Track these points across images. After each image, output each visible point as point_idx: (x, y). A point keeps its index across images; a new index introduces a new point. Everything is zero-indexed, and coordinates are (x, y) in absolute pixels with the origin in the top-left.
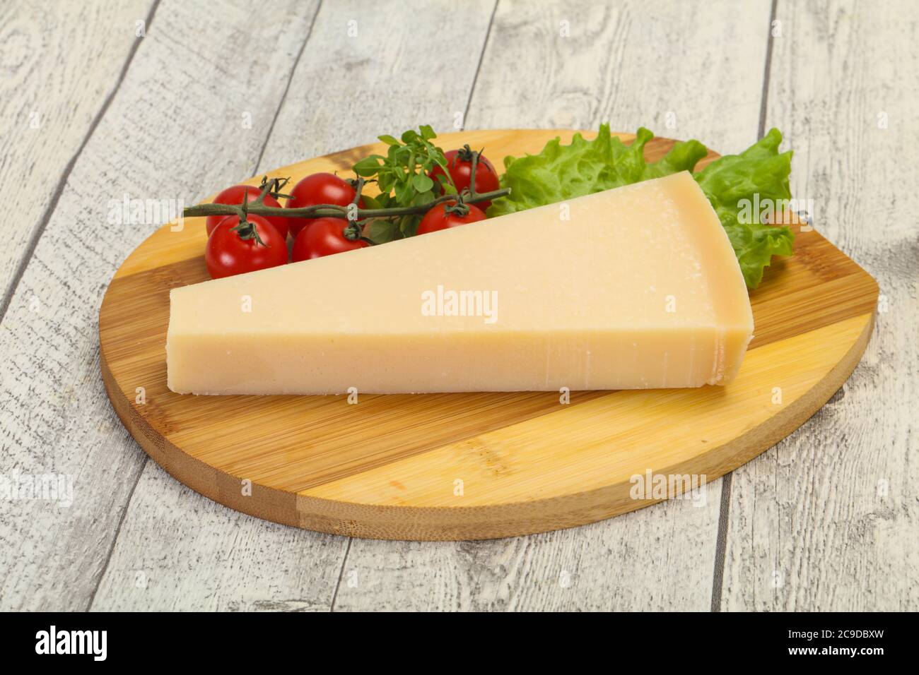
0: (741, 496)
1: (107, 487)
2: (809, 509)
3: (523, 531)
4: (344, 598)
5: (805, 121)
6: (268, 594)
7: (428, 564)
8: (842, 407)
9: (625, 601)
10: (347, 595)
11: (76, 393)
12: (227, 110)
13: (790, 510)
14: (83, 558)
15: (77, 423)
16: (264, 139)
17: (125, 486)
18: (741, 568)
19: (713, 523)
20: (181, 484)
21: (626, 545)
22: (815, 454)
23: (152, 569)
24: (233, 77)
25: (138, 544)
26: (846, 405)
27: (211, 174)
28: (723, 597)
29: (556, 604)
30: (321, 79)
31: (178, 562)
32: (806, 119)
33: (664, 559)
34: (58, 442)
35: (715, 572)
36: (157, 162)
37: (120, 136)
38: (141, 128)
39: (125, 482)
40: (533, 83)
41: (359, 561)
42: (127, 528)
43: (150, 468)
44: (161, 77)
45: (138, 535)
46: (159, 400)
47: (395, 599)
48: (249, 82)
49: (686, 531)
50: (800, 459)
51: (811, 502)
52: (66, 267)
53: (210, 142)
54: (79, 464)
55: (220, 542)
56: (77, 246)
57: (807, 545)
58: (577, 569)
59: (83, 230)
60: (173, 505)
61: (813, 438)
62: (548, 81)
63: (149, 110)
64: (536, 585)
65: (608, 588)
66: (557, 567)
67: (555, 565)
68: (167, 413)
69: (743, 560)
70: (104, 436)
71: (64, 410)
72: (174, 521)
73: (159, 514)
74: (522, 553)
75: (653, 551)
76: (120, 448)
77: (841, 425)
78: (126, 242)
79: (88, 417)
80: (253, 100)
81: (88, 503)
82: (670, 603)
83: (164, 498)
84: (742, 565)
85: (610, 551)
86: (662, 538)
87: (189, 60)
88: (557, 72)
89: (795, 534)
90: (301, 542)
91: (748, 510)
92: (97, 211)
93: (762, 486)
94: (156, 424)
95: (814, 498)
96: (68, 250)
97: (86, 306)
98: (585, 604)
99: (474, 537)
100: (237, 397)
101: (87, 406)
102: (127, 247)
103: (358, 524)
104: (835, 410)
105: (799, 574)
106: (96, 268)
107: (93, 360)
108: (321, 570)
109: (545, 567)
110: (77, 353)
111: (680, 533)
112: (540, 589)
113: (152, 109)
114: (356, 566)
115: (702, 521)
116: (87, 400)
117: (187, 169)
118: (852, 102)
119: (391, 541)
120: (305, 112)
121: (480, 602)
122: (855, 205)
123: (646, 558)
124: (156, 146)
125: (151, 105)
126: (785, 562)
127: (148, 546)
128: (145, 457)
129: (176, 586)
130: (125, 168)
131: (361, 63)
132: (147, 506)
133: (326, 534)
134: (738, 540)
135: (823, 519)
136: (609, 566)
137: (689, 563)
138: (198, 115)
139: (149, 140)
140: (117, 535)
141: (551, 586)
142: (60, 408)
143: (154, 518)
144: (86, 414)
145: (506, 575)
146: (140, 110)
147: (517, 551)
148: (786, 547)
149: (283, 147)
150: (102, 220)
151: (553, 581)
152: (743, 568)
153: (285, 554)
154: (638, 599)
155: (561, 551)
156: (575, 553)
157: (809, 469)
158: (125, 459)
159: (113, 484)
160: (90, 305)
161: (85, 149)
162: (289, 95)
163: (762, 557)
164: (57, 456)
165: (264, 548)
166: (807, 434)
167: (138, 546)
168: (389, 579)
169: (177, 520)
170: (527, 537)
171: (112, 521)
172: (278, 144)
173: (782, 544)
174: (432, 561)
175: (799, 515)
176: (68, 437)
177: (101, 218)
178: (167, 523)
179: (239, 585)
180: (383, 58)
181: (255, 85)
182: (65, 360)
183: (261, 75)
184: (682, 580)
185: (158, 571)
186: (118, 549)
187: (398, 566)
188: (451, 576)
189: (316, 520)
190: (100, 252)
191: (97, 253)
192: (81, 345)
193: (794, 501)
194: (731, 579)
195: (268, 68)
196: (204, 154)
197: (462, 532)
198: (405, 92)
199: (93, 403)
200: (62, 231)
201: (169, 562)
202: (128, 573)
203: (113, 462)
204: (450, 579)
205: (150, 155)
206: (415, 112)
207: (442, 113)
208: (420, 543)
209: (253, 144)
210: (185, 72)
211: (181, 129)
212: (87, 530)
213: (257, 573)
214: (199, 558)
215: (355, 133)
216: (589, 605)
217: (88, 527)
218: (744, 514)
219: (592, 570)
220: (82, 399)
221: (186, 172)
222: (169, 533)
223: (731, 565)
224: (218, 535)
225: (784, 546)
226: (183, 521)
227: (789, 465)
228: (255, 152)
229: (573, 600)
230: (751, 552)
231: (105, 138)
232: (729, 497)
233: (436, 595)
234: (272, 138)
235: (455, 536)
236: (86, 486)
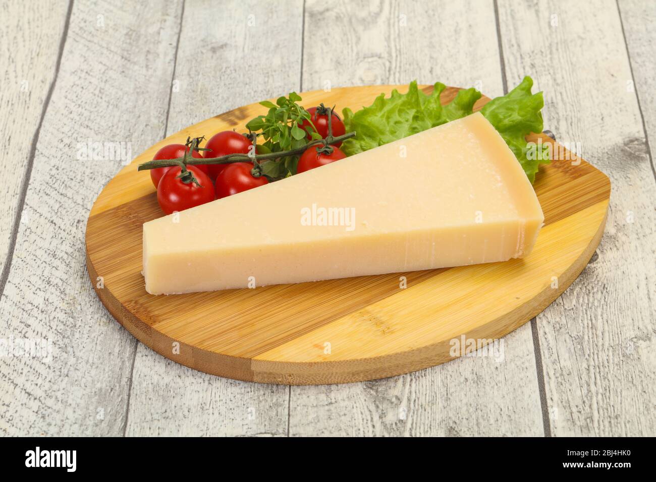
0: (545, 333)
1: (115, 365)
2: (592, 338)
3: (406, 370)
4: (294, 428)
5: (531, 66)
6: (243, 430)
7: (347, 399)
8: (599, 265)
9: (484, 413)
10: (296, 426)
11: (78, 300)
12: (136, 88)
13: (579, 340)
14: (109, 416)
15: (84, 320)
16: (167, 107)
17: (127, 363)
18: (556, 384)
19: (531, 353)
20: (165, 358)
21: (476, 374)
22: (588, 300)
23: (159, 420)
24: (135, 63)
25: (145, 403)
26: (601, 263)
27: (136, 134)
28: (548, 405)
29: (438, 419)
30: (196, 60)
31: (176, 413)
32: (532, 65)
33: (504, 381)
34: (73, 335)
35: (539, 388)
36: (96, 129)
37: (65, 112)
38: (79, 105)
39: (126, 359)
40: (342, 52)
41: (299, 402)
42: (135, 393)
43: (141, 348)
44: (85, 67)
45: (144, 397)
46: (141, 301)
47: (329, 426)
48: (147, 66)
49: (514, 360)
50: (579, 304)
51: (593, 334)
52: (50, 210)
53: (130, 112)
54: (92, 350)
55: (201, 397)
56: (53, 193)
57: (597, 364)
58: (447, 394)
59: (56, 182)
60: (163, 373)
61: (585, 289)
62: (352, 50)
63: (81, 92)
64: (422, 408)
65: (471, 405)
66: (433, 394)
67: (432, 392)
68: (149, 309)
69: (557, 378)
70: (104, 329)
71: (72, 312)
72: (166, 385)
73: (155, 380)
74: (408, 386)
75: (495, 376)
76: (117, 336)
77: (600, 278)
78: (87, 188)
79: (90, 317)
80: (153, 79)
81: (104, 377)
82: (514, 412)
83: (156, 369)
84: (556, 382)
85: (466, 380)
86: (499, 367)
87: (102, 54)
88: (357, 43)
89: (587, 356)
90: (257, 392)
91: (552, 343)
92: (62, 168)
93: (558, 325)
94: (143, 318)
95: (594, 330)
96: (49, 197)
97: (70, 237)
98: (457, 417)
99: (374, 378)
100: (195, 294)
101: (88, 308)
102: (89, 192)
103: (295, 376)
104: (595, 267)
105: (595, 384)
106: (70, 209)
107: (84, 275)
108: (275, 410)
109: (426, 395)
110: (72, 271)
111: (511, 362)
112: (425, 410)
113: (84, 91)
114: (298, 406)
115: (523, 353)
116: (86, 304)
117: (118, 132)
118: (560, 50)
119: (318, 385)
120: (191, 85)
121: (387, 423)
122: (578, 123)
123: (491, 382)
124: (92, 117)
125: (82, 88)
126: (585, 377)
127: (152, 404)
128: (136, 341)
129: (178, 431)
130: (75, 135)
131: (222, 47)
132: (145, 376)
133: (272, 384)
134: (550, 364)
135: (603, 344)
136: (468, 390)
137: (521, 383)
138: (117, 93)
139: (86, 114)
140: (129, 398)
141: (432, 407)
142: (69, 311)
143: (152, 384)
144: (88, 314)
145: (401, 402)
146: (76, 92)
147: (404, 385)
148: (583, 367)
149: (181, 112)
150: (67, 174)
151: (433, 404)
152: (558, 383)
153: (248, 401)
154: (492, 411)
155: (434, 382)
156: (443, 383)
157: (586, 311)
158: (122, 344)
159: (118, 362)
160: (73, 235)
161: (43, 123)
162: (176, 74)
163: (568, 375)
164: (75, 346)
165: (232, 398)
166: (580, 286)
167: (145, 405)
168: (323, 412)
169: (168, 383)
170: (408, 375)
171: (123, 389)
172: (177, 110)
173: (580, 364)
174: (348, 397)
175: (586, 343)
176: (80, 331)
177: (66, 172)
178: (162, 387)
179: (221, 426)
180: (236, 42)
181: (151, 68)
182: (64, 277)
183: (155, 60)
184: (519, 395)
185: (163, 420)
186: (132, 408)
187: (326, 403)
188: (363, 406)
189: (265, 375)
190: (71, 197)
191: (69, 198)
192: (73, 264)
193: (581, 333)
194: (551, 392)
195: (158, 55)
196: (127, 121)
197: (366, 375)
198: (256, 65)
199: (91, 306)
200: (41, 184)
201: (169, 414)
202: (143, 424)
203: (114, 347)
204: (364, 409)
205: (90, 125)
206: (266, 79)
207: (284, 79)
208: (337, 385)
209: (160, 111)
210: (101, 63)
211: (107, 104)
212: (107, 396)
213: (232, 416)
214: (189, 409)
215: (228, 98)
216: (460, 418)
217: (108, 394)
218: (550, 345)
219: (457, 394)
220: (83, 304)
221: (118, 134)
222: (165, 394)
223: (549, 382)
224: (199, 392)
225: (581, 366)
226: (172, 384)
227: (573, 309)
228: (162, 116)
229: (449, 416)
230: (560, 372)
231: (55, 115)
232: (538, 335)
233: (356, 421)
234: (172, 105)
235: (361, 378)
236: (100, 365)
